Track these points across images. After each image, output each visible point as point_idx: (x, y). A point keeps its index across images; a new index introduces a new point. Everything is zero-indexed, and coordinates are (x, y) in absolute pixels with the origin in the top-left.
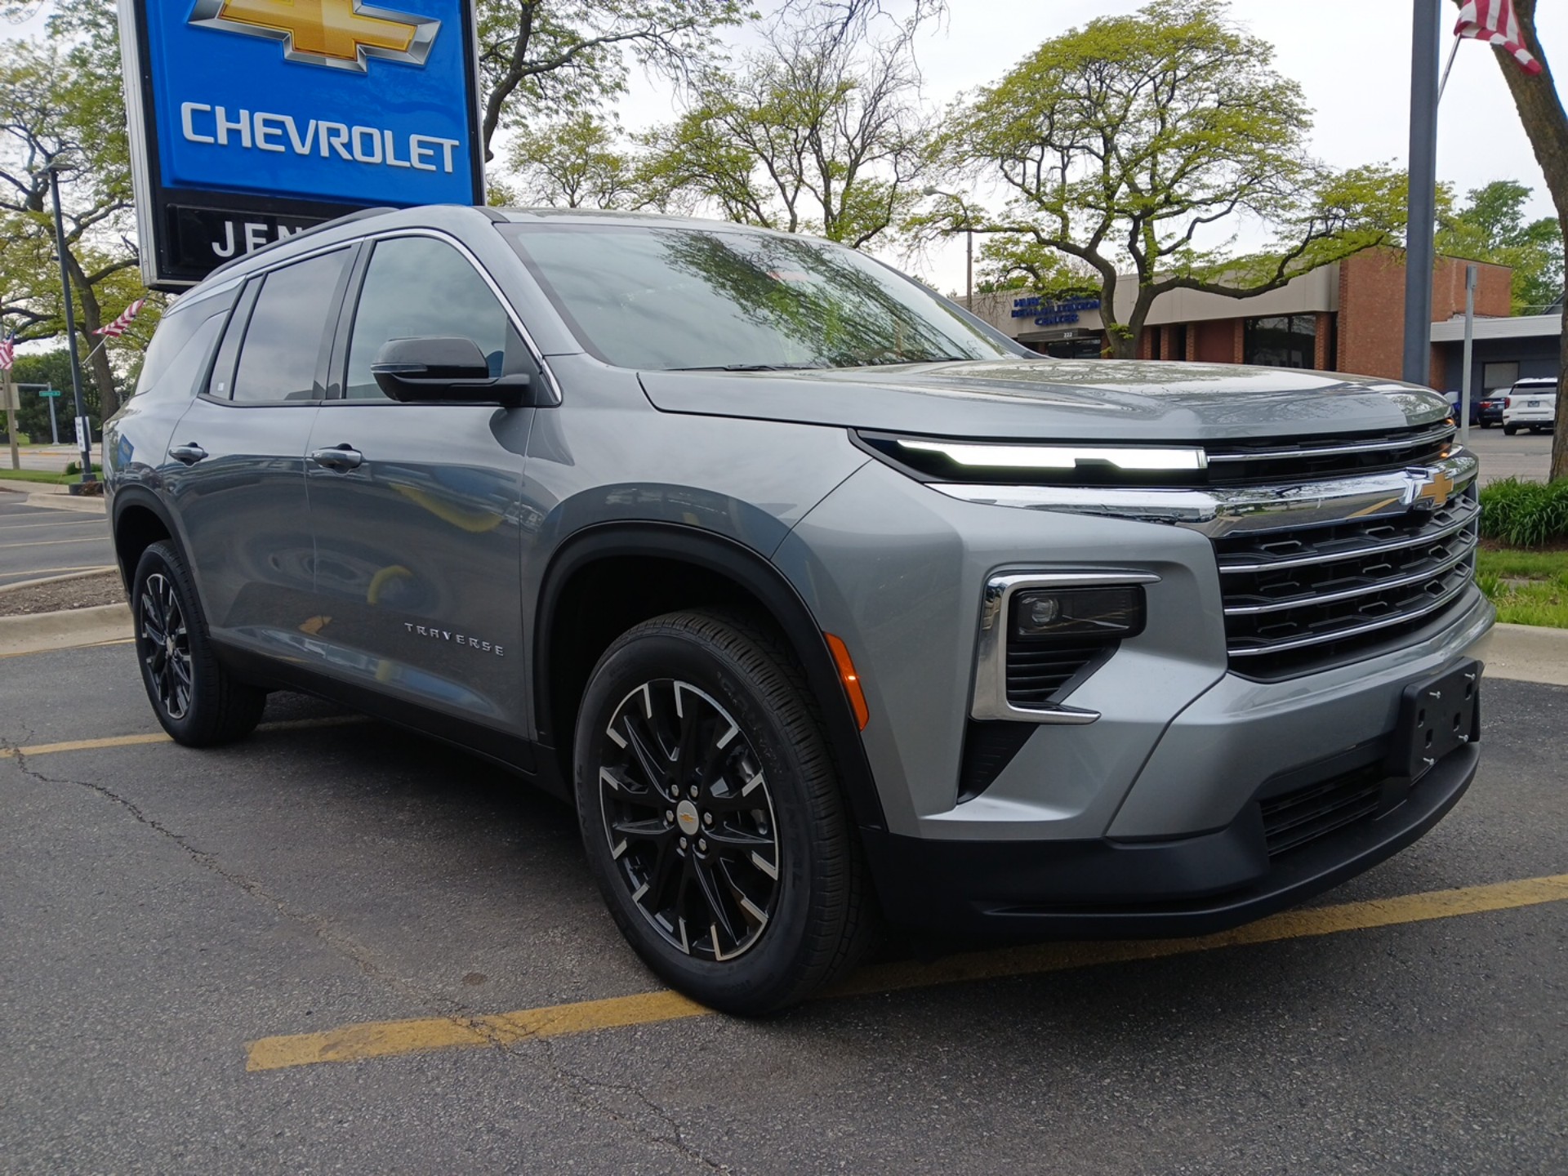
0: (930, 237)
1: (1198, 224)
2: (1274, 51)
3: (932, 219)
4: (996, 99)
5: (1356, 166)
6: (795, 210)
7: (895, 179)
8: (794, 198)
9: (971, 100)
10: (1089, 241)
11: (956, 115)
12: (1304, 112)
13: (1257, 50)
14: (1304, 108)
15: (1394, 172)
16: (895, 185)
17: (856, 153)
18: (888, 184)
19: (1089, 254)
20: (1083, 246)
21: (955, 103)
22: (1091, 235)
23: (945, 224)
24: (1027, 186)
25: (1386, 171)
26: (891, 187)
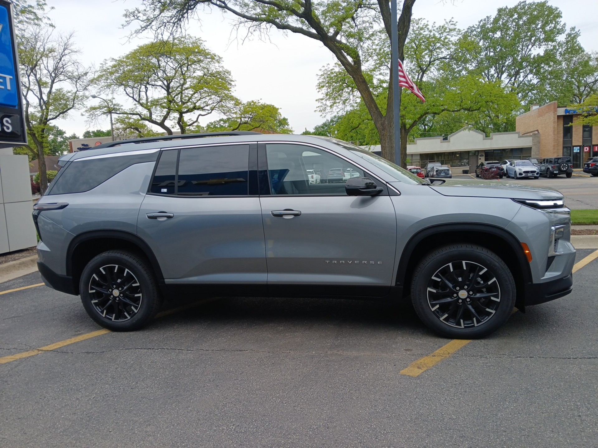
0: (99, 115)
1: (200, 117)
2: (223, 59)
3: (100, 108)
4: (120, 63)
5: (250, 100)
6: (27, 99)
7: (76, 90)
8: (27, 94)
9: (110, 64)
10: (161, 120)
11: (105, 68)
12: (232, 81)
13: (217, 58)
14: (232, 79)
15: (261, 103)
16: (76, 92)
17: (53, 78)
18: (73, 92)
19: (162, 124)
20: (159, 121)
21: (104, 63)
22: (162, 118)
23: (105, 110)
24: (135, 97)
25: (259, 103)
26: (74, 93)
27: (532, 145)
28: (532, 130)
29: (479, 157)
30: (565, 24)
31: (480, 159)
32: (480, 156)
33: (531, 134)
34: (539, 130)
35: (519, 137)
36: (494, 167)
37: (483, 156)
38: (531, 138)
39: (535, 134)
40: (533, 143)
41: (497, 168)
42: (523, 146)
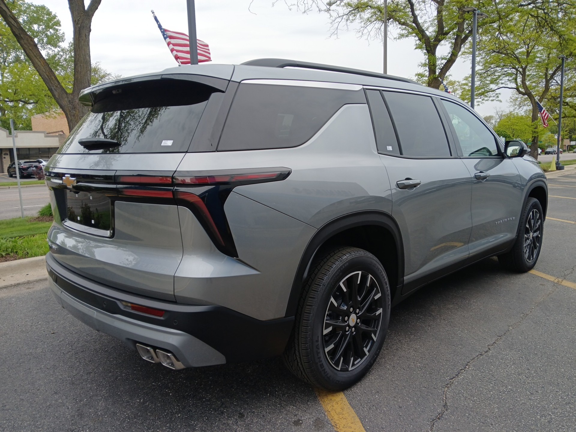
27: (58, 145)
28: (55, 131)
29: (4, 156)
30: (63, 33)
31: (5, 158)
32: (5, 154)
33: (57, 134)
34: (63, 131)
35: (45, 137)
36: (33, 166)
37: (7, 154)
38: (57, 139)
39: (61, 135)
40: (60, 144)
41: (36, 167)
42: (50, 146)
